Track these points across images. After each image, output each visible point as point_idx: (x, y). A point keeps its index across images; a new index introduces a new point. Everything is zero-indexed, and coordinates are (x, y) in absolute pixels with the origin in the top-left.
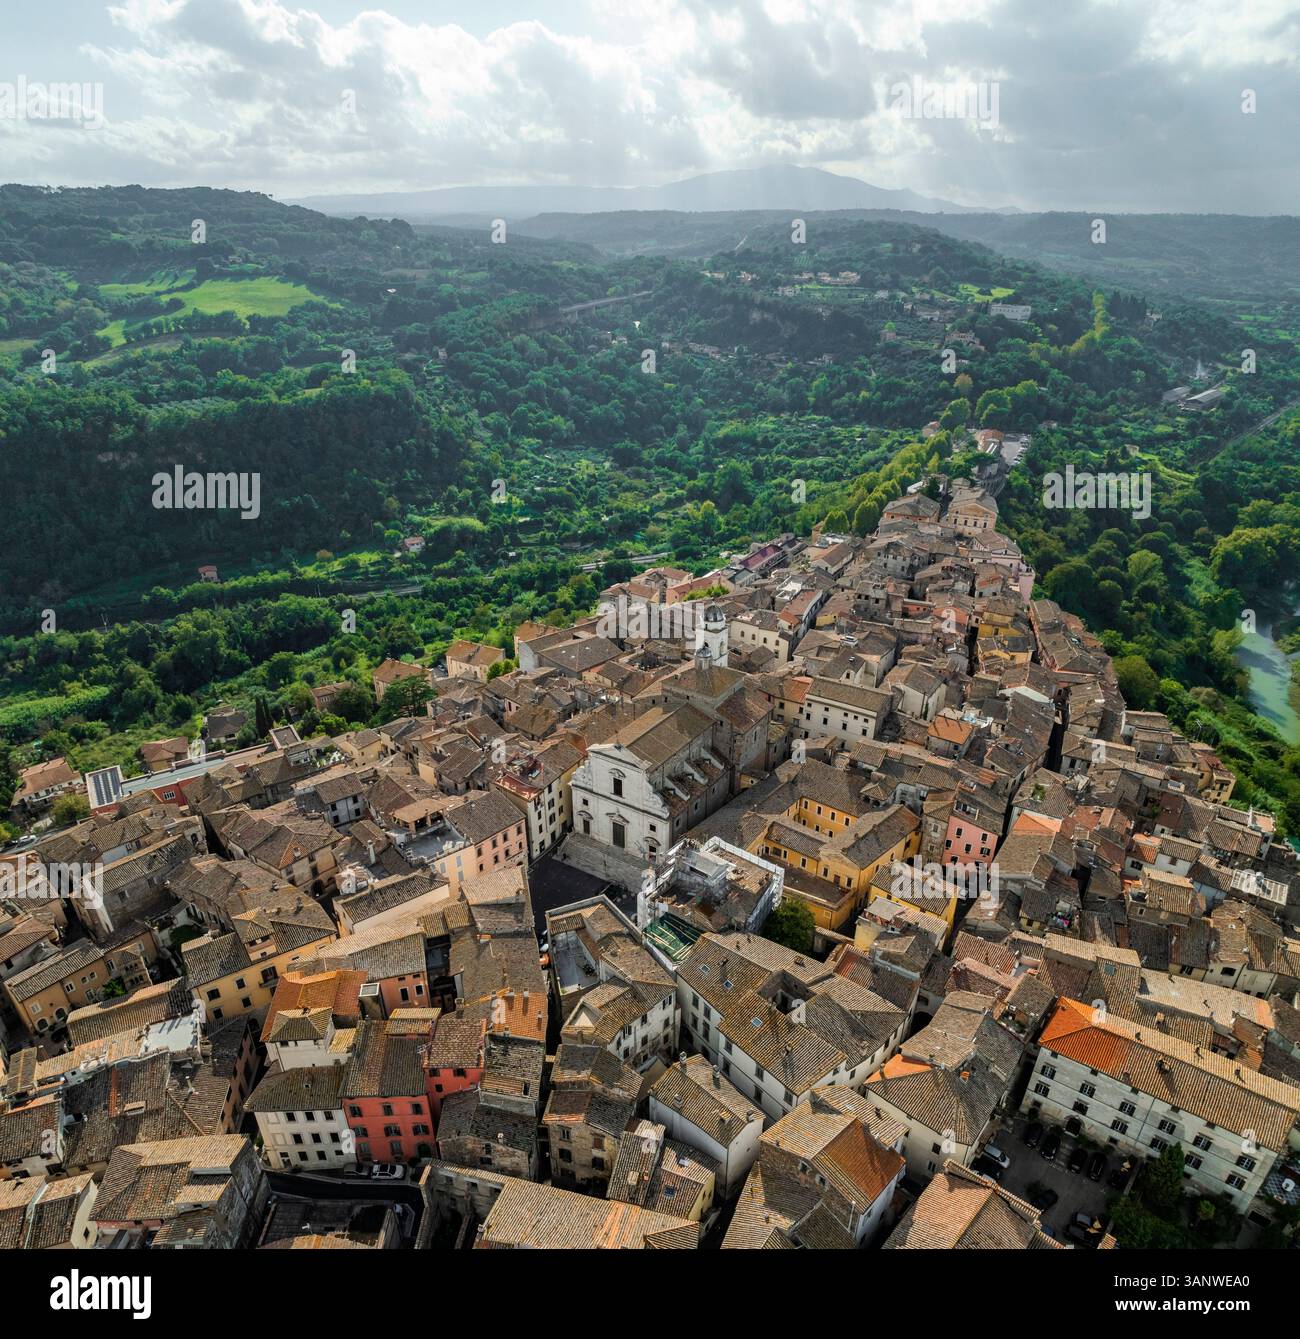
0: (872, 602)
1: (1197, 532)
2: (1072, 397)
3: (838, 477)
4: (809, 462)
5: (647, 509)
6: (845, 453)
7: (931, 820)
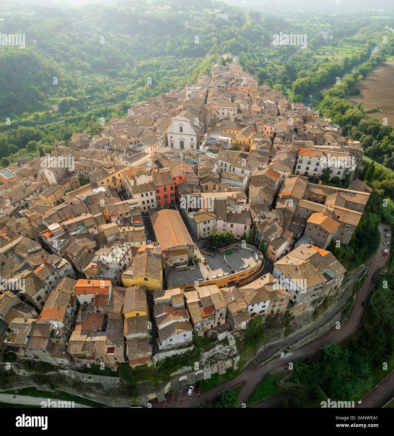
0: (222, 88)
1: (287, 82)
2: (246, 43)
3: (184, 74)
4: (173, 71)
5: (126, 90)
6: (183, 67)
7: (259, 126)
